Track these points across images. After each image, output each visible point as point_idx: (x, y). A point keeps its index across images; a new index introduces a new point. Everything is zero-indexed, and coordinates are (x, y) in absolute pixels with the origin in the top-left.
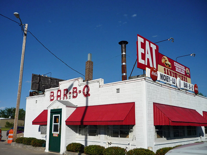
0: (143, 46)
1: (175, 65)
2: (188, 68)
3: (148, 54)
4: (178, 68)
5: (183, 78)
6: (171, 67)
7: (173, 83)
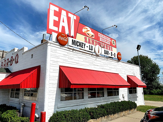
0: (58, 14)
1: (99, 36)
2: (114, 40)
3: (63, 22)
4: (102, 39)
5: (108, 48)
6: (94, 37)
7: (90, 49)
